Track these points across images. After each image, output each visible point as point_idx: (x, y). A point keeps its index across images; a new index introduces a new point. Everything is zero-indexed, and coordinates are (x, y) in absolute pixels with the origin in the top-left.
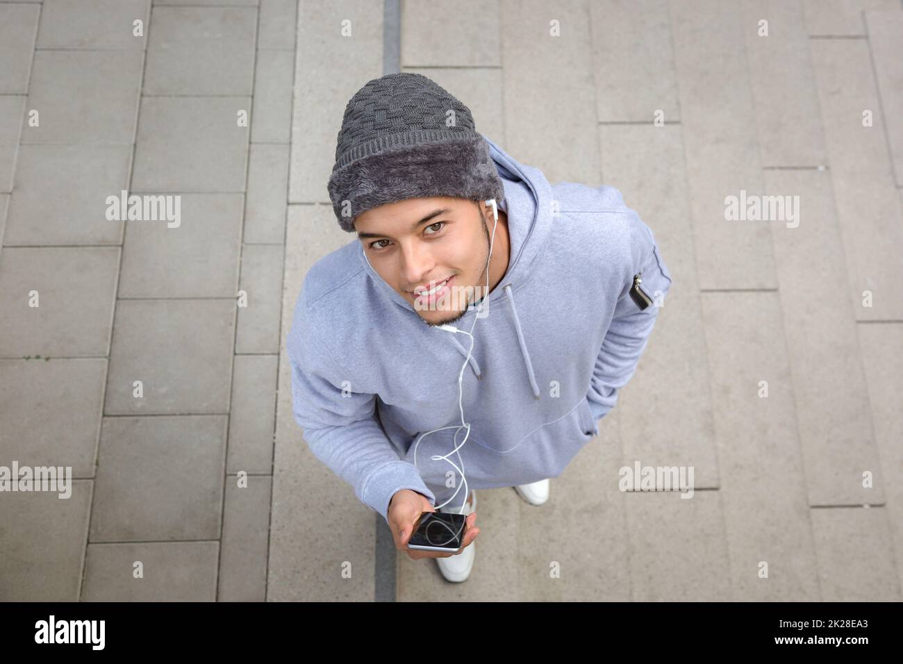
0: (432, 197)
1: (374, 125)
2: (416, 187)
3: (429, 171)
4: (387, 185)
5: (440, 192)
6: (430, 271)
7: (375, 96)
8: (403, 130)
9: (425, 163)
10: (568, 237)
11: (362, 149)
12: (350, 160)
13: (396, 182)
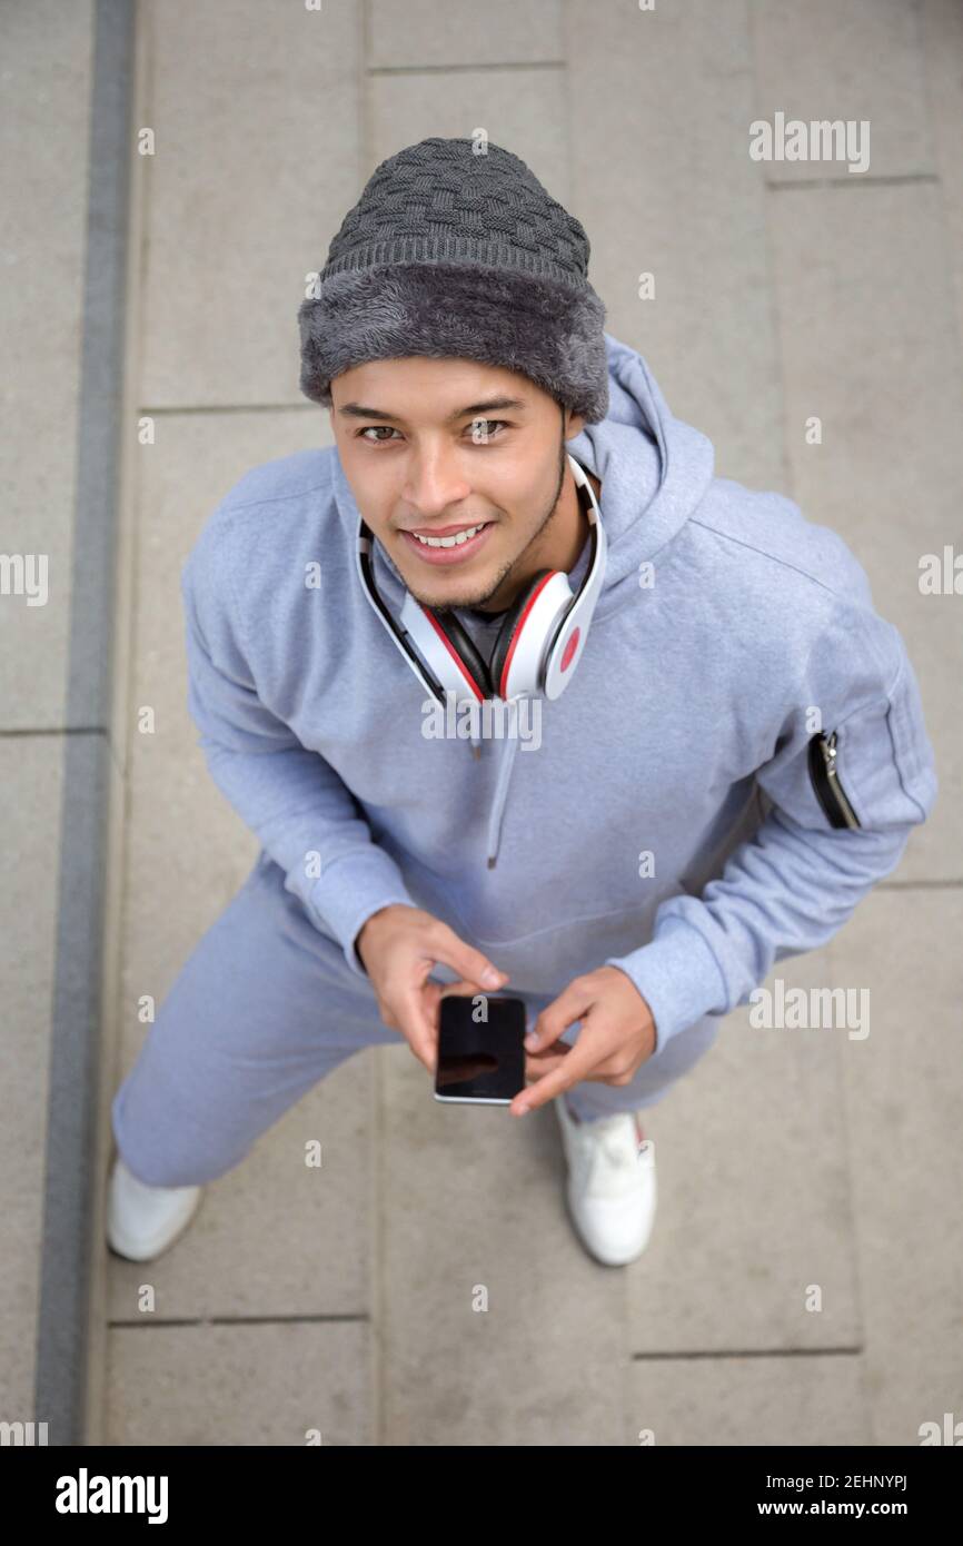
0: (502, 366)
1: (427, 213)
2: (481, 340)
3: (509, 320)
4: (432, 322)
5: (518, 362)
6: (459, 501)
7: (435, 164)
8: (478, 235)
9: (504, 303)
10: (699, 576)
11: (398, 248)
12: (369, 262)
13: (448, 321)
